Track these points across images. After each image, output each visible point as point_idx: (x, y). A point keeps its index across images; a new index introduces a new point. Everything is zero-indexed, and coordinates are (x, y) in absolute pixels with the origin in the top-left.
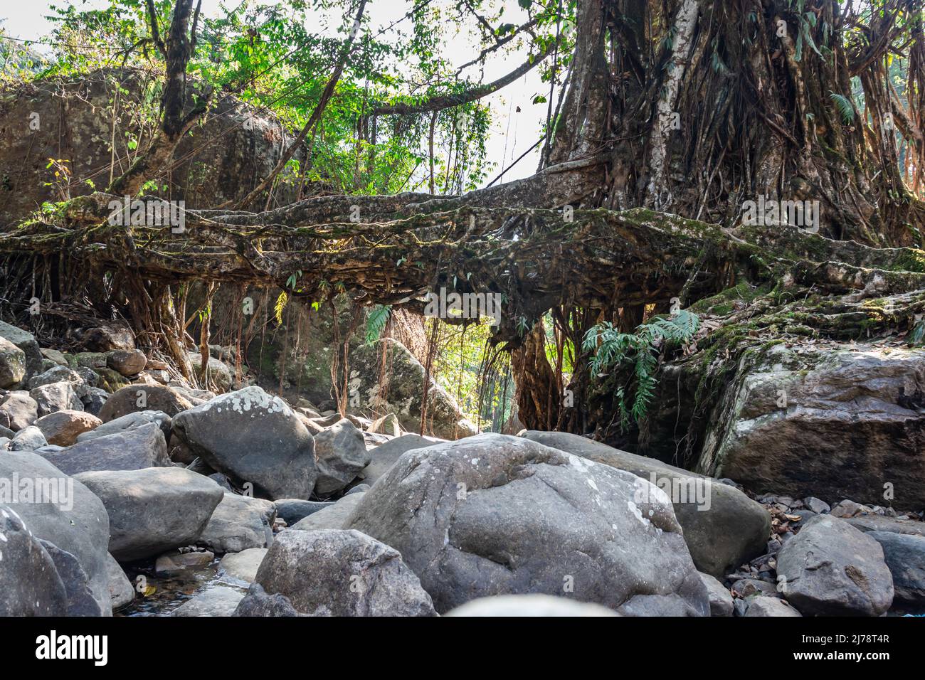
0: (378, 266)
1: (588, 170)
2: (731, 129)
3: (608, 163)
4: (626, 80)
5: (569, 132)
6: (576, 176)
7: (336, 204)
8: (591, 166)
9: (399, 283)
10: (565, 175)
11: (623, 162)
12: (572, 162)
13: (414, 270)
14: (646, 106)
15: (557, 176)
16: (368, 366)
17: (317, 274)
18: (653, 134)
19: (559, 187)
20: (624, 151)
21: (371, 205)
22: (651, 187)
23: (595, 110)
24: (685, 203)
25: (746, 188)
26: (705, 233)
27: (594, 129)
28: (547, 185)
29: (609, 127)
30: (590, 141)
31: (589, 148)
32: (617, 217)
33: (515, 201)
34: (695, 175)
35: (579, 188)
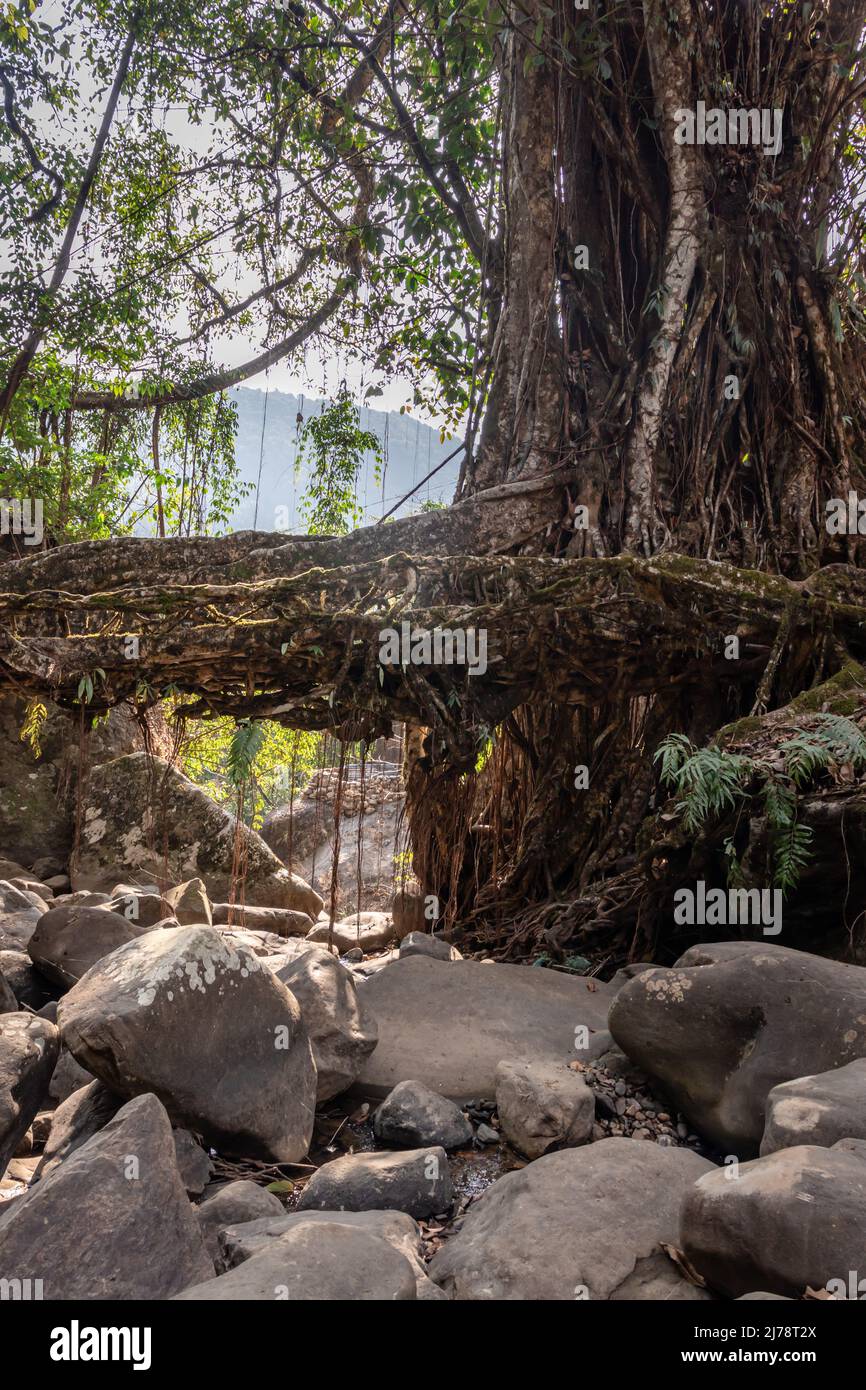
0: (242, 655)
1: (540, 496)
2: (745, 435)
3: (570, 485)
4: (586, 361)
5: (504, 439)
6: (524, 505)
7: (124, 551)
8: (546, 489)
9: (268, 681)
10: (507, 503)
11: (595, 484)
12: (519, 484)
13: (299, 660)
14: (625, 402)
15: (495, 504)
16: (114, 799)
17: (126, 672)
18: (634, 443)
19: (499, 520)
20: (594, 468)
21: (187, 553)
22: (633, 520)
23: (548, 405)
24: (685, 543)
25: (767, 521)
26: (768, 590)
27: (547, 435)
28: (481, 518)
29: (567, 432)
30: (541, 452)
31: (541, 463)
32: (645, 568)
33: (433, 543)
34: (695, 502)
35: (528, 523)
